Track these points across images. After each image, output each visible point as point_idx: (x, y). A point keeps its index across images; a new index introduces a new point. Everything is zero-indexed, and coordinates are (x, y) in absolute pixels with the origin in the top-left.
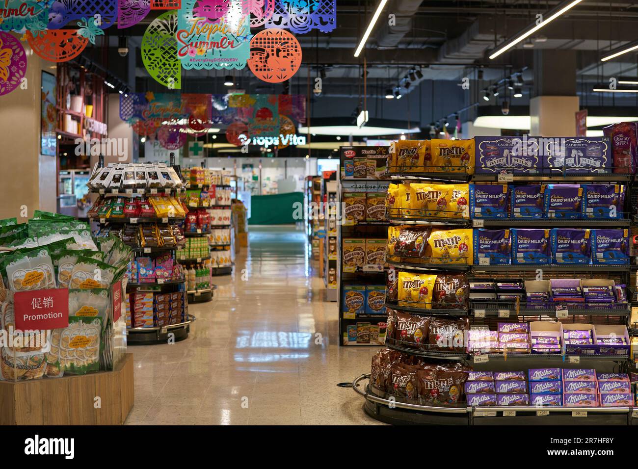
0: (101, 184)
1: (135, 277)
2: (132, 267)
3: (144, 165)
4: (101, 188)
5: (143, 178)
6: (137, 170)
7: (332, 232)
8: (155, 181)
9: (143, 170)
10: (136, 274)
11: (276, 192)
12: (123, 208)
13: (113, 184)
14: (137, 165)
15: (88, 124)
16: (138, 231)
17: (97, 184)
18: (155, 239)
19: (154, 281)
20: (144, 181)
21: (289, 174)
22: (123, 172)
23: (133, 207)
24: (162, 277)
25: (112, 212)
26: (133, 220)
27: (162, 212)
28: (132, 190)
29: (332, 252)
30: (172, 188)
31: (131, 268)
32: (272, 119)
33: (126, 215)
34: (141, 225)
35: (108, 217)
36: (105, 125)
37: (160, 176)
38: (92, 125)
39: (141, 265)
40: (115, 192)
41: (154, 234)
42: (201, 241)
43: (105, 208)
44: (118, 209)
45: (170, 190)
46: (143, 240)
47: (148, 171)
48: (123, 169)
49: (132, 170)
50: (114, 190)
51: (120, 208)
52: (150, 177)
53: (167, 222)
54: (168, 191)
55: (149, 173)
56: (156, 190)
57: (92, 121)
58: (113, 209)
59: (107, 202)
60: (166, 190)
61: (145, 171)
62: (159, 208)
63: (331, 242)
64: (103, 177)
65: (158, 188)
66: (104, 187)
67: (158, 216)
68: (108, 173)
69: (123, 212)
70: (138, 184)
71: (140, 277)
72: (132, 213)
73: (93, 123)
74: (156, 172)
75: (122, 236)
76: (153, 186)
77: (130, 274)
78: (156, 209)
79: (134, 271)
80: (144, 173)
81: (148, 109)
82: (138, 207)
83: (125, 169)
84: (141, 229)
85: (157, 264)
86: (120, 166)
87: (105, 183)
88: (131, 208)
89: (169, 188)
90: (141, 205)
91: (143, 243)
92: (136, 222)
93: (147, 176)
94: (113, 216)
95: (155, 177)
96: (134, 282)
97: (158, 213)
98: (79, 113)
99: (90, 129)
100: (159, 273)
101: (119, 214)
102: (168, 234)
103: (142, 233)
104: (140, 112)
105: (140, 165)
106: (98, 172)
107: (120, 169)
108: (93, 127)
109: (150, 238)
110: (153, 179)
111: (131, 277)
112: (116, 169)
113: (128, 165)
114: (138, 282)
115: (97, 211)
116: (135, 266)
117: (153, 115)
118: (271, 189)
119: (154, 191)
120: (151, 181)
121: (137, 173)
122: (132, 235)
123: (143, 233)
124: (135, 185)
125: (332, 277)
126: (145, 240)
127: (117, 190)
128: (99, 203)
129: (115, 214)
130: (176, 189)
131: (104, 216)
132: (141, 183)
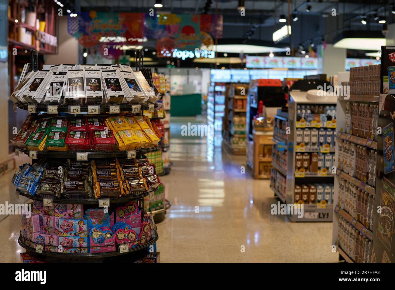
0: (30, 97)
1: (85, 244)
2: (80, 229)
3: (98, 67)
4: (30, 104)
5: (98, 88)
6: (86, 75)
7: (299, 147)
8: (117, 94)
9: (98, 75)
10: (86, 239)
11: (181, 93)
12: (65, 136)
13: (49, 97)
14: (87, 67)
15: (40, 36)
16: (89, 173)
17: (25, 96)
18: (116, 185)
19: (114, 249)
20: (100, 94)
21: (190, 80)
22: (65, 79)
23: (82, 134)
24: (126, 241)
25: (47, 141)
26: (82, 156)
27: (127, 143)
28: (79, 108)
29: (299, 168)
30: (142, 104)
31: (78, 230)
32: (194, 35)
33: (70, 146)
34: (93, 162)
35: (42, 149)
36: (55, 38)
37: (124, 85)
38: (43, 37)
39: (94, 220)
40: (53, 110)
41: (115, 176)
42: (155, 155)
43: (38, 134)
44: (57, 136)
45: (139, 106)
46: (98, 187)
47: (104, 78)
48: (65, 73)
49: (79, 75)
50: (50, 108)
51: (61, 135)
52: (108, 88)
53: (134, 157)
54: (136, 108)
55: (106, 80)
56: (118, 107)
57: (43, 33)
58: (49, 138)
59: (41, 125)
60: (134, 107)
61: (100, 77)
62: (122, 136)
63: (297, 157)
64: (34, 87)
65: (121, 105)
66: (35, 102)
67: (121, 149)
68: (42, 79)
69: (66, 143)
70: (90, 98)
71: (92, 244)
72: (80, 144)
73: (44, 35)
74: (117, 79)
75: (63, 180)
76: (114, 101)
77: (77, 239)
78: (117, 137)
79: (82, 235)
80: (98, 80)
81: (91, 25)
82: (90, 135)
83: (68, 73)
84: (93, 168)
85: (118, 218)
86: (61, 68)
87: (37, 95)
88: (77, 136)
89: (137, 103)
90: (94, 131)
91: (97, 192)
92: (85, 159)
93: (104, 85)
94: (50, 148)
95: (116, 86)
96: (83, 251)
97: (121, 144)
98: (33, 27)
99: (42, 40)
100: (121, 236)
101: (59, 146)
102: (135, 176)
103: (95, 176)
104: (85, 27)
105: (92, 68)
106: (27, 77)
107: (60, 73)
108: (44, 39)
109: (108, 184)
110: (113, 90)
111: (78, 245)
112: (55, 74)
113: (74, 68)
114: (89, 251)
115: (25, 138)
116: (85, 228)
117: (95, 31)
118: (177, 91)
119: (114, 109)
120: (110, 93)
121: (88, 80)
122: (80, 178)
123: (97, 175)
124: (84, 99)
125: (298, 196)
126: (101, 187)
127: (56, 107)
128: (29, 126)
129: (51, 146)
130: (147, 105)
131: (35, 148)
132: (95, 96)
